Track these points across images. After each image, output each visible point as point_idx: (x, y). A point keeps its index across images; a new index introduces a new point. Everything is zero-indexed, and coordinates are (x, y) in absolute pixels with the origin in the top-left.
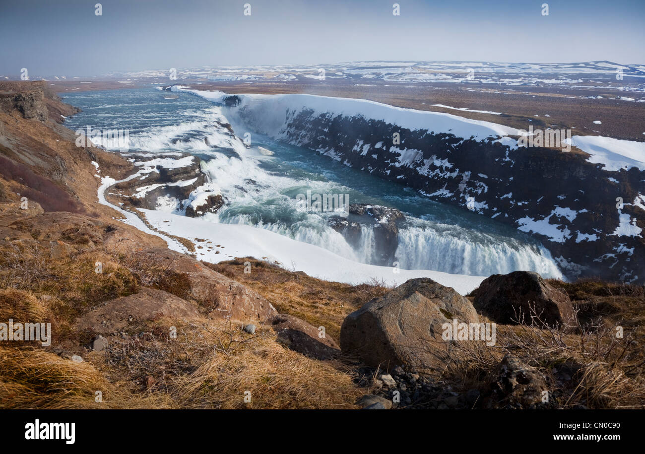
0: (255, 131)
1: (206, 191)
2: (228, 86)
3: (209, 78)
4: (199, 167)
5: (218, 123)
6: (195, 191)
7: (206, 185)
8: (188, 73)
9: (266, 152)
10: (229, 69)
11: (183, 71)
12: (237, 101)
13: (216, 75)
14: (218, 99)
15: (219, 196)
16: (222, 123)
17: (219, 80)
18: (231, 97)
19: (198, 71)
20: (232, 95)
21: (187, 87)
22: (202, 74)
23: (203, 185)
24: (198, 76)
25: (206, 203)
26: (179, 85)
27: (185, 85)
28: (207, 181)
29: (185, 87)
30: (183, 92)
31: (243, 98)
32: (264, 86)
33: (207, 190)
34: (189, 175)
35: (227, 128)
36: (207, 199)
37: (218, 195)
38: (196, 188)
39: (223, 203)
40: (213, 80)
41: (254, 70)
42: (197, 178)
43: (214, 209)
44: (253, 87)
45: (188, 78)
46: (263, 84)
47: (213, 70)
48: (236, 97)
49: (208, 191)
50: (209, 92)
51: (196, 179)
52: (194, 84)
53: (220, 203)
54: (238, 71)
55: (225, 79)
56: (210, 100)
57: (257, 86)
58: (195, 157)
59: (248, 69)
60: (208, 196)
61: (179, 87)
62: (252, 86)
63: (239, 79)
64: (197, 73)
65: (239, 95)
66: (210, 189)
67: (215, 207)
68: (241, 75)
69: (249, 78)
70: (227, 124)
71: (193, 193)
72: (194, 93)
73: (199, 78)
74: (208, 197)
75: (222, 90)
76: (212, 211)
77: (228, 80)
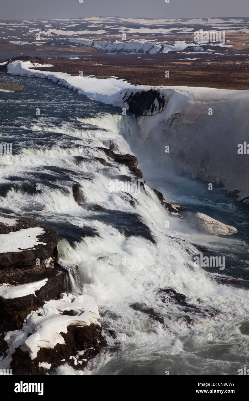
0: (194, 176)
1: (66, 313)
2: (140, 65)
3: (96, 45)
4: (55, 254)
5: (108, 152)
6: (40, 310)
7: (66, 298)
8: (49, 32)
9: (215, 226)
10: (144, 26)
11: (38, 27)
12: (156, 102)
13: (113, 40)
14: (113, 96)
15: (93, 327)
16: (116, 152)
17: (121, 51)
18: (143, 92)
19: (75, 29)
20: (146, 88)
21: (45, 66)
22: (82, 36)
23: (58, 297)
24: (71, 40)
25: (62, 341)
26: (25, 59)
27: (41, 61)
28: (69, 289)
29: (40, 66)
30: (34, 77)
31: (170, 96)
32: (224, 68)
33: (68, 309)
34: (28, 271)
35: (127, 165)
36: (66, 331)
37: (92, 325)
38: (41, 305)
39: (104, 343)
40: (107, 51)
41: (206, 28)
42: (47, 280)
43: (81, 358)
44: (196, 70)
45: (49, 43)
46: (221, 63)
47: (108, 27)
48: (154, 94)
49: (71, 313)
50: (95, 79)
51: (42, 283)
52: (62, 58)
53: (94, 344)
54: (165, 31)
55: (133, 48)
56: (94, 98)
57: (207, 68)
58: (46, 230)
59: (189, 26)
60: (68, 324)
61: (26, 65)
62: (194, 67)
63: (166, 51)
64: (71, 33)
65: (162, 88)
66: (76, 308)
67: (82, 353)
68: (171, 39)
69: (189, 49)
70: (128, 155)
71: (34, 316)
72: (59, 80)
73: (74, 44)
74: (69, 328)
75: (121, 76)
76: (76, 364)
77: (141, 51)
